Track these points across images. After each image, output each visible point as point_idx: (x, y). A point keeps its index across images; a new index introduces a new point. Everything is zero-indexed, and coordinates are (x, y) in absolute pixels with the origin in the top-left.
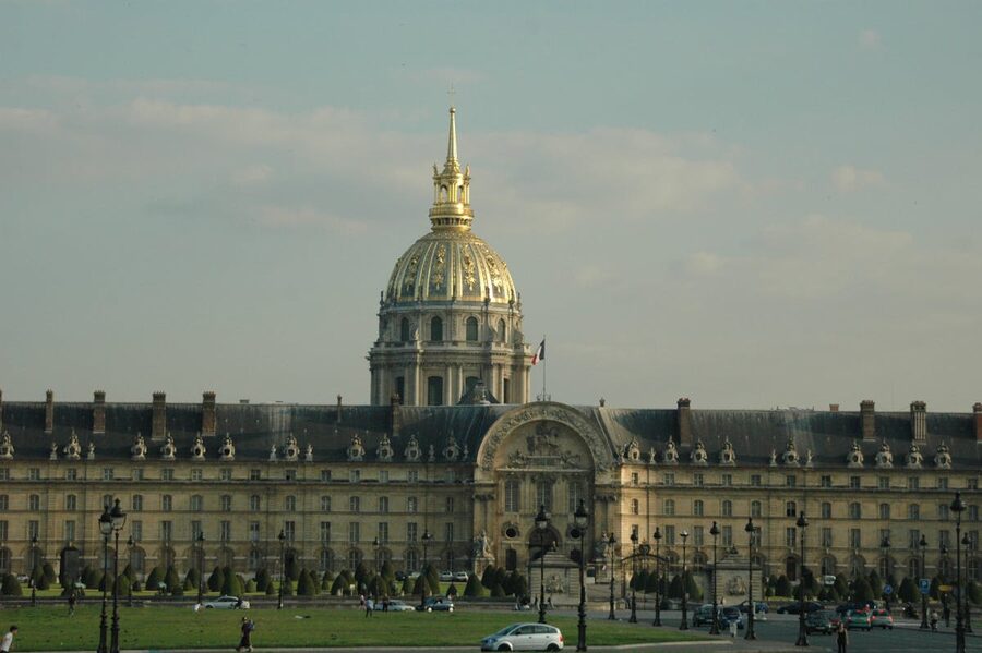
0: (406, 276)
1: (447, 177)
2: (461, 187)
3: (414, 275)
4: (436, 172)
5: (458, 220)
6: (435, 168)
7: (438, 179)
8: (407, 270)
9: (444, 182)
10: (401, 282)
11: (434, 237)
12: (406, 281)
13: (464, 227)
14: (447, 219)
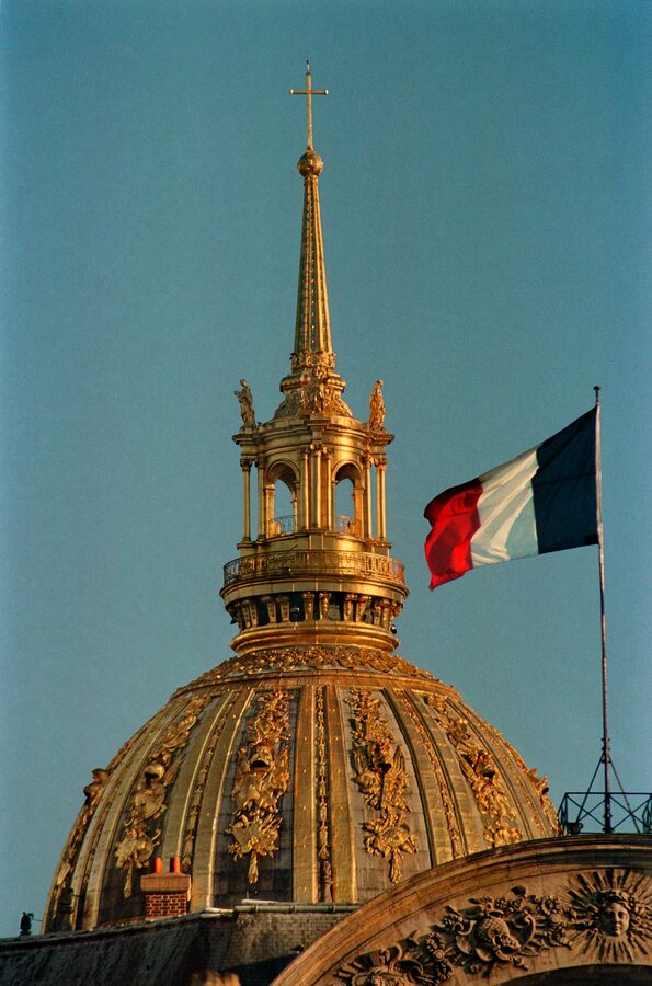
0: (120, 835)
1: (291, 431)
2: (346, 472)
3: (153, 827)
4: (248, 414)
5: (339, 599)
6: (245, 397)
7: (255, 447)
8: (126, 811)
9: (279, 452)
10: (100, 862)
11: (239, 671)
12: (123, 852)
13: (366, 632)
14: (296, 599)
